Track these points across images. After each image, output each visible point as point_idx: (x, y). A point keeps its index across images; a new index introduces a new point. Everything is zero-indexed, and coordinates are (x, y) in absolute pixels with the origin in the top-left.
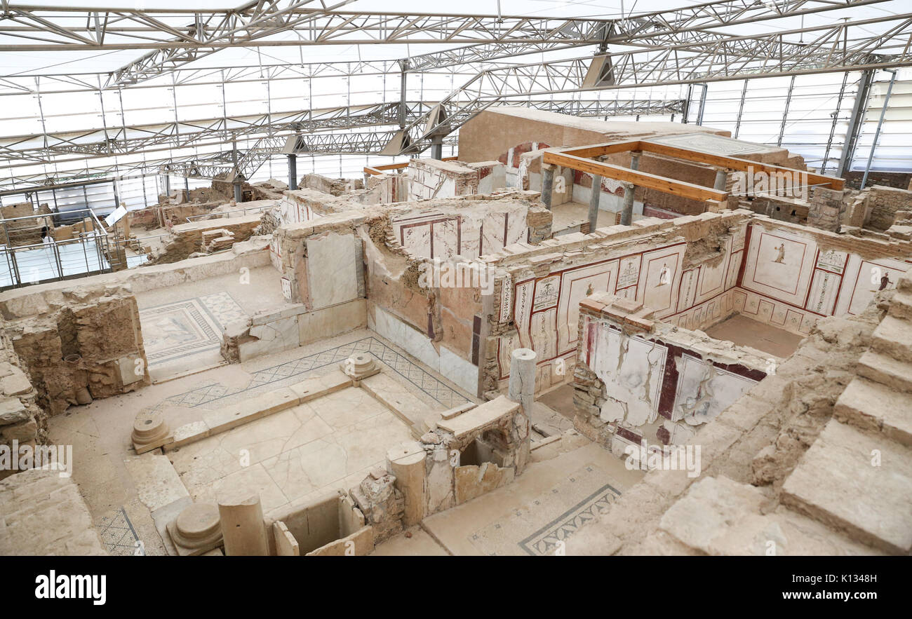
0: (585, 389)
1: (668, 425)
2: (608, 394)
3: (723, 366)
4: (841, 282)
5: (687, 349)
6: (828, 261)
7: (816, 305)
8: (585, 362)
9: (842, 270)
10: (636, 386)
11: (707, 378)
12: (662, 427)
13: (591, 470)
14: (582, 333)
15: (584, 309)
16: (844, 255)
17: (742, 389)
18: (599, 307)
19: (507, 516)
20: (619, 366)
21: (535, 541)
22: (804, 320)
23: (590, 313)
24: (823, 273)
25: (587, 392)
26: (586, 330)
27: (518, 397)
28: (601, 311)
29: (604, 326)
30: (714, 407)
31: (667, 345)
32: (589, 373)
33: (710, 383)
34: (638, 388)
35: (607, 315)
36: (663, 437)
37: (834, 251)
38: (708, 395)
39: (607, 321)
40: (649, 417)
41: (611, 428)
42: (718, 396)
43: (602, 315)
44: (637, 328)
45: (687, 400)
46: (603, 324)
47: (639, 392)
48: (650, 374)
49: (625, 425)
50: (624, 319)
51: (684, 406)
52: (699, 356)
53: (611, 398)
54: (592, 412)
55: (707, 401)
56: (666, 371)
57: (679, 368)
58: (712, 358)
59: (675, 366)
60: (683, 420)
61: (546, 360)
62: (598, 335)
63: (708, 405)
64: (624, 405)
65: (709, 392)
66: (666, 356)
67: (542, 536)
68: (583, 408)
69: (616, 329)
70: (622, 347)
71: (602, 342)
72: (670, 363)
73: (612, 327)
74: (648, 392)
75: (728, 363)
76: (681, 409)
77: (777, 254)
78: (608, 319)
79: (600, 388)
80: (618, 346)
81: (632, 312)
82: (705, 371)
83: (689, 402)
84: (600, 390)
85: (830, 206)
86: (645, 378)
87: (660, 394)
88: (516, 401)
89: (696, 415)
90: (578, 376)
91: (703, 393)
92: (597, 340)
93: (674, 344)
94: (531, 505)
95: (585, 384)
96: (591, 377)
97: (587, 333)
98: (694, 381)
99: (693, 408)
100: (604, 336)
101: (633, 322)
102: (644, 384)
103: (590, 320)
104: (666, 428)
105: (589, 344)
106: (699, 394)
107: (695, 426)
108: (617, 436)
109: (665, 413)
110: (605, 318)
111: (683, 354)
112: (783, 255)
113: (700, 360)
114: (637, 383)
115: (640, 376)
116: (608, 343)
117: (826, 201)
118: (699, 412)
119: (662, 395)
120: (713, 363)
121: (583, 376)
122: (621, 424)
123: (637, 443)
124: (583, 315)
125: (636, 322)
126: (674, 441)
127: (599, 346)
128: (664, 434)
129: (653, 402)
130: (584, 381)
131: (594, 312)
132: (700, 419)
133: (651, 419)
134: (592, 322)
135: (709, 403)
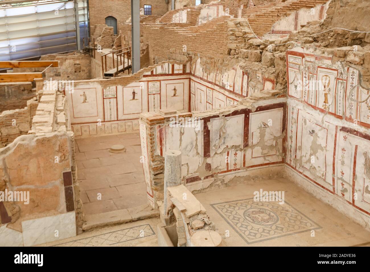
3: (229, 115)
4: (117, 101)
5: (213, 115)
6: (108, 93)
7: (109, 117)
8: (160, 154)
9: (116, 95)
10: (191, 150)
11: (223, 125)
12: (207, 164)
14: (154, 138)
15: (153, 122)
16: (114, 87)
17: (237, 122)
18: (162, 117)
20: (180, 145)
22: (106, 127)
23: (157, 123)
24: (108, 100)
26: (157, 134)
28: (164, 119)
30: (227, 138)
31: (203, 119)
33: (225, 127)
34: (192, 151)
36: (208, 168)
37: (109, 87)
38: (224, 133)
40: (200, 163)
42: (229, 130)
43: (165, 121)
46: (169, 125)
48: (197, 139)
49: (190, 176)
52: (218, 116)
55: (224, 136)
56: (204, 133)
57: (210, 128)
58: (223, 114)
59: (208, 128)
60: (216, 153)
62: (166, 133)
63: (225, 138)
64: (186, 165)
65: (224, 131)
66: (203, 125)
70: (181, 132)
71: (169, 136)
72: (206, 127)
74: (197, 149)
75: (231, 112)
76: (214, 148)
77: (82, 98)
80: (179, 132)
82: (222, 122)
83: (217, 142)
85: (57, 76)
86: (194, 144)
87: (203, 147)
89: (220, 147)
90: (156, 166)
91: (222, 134)
93: (206, 117)
95: (161, 168)
97: (159, 136)
98: (217, 130)
99: (218, 144)
100: (170, 132)
101: (183, 115)
102: (194, 147)
103: (160, 126)
104: (208, 163)
105: (161, 141)
106: (220, 136)
107: (220, 153)
108: (186, 185)
109: (207, 155)
111: (211, 119)
112: (86, 97)
113: (219, 118)
114: (191, 148)
115: (192, 144)
116: (172, 135)
117: (54, 74)
118: (221, 144)
119: (204, 147)
120: (224, 116)
121: (159, 164)
122: (187, 176)
123: (197, 181)
124: (153, 126)
125: (185, 115)
126: (213, 167)
127: (167, 140)
128: (208, 167)
129: (200, 154)
130: (161, 167)
131: (159, 121)
132: (222, 147)
133: (201, 163)
134: (161, 127)
135: (225, 137)
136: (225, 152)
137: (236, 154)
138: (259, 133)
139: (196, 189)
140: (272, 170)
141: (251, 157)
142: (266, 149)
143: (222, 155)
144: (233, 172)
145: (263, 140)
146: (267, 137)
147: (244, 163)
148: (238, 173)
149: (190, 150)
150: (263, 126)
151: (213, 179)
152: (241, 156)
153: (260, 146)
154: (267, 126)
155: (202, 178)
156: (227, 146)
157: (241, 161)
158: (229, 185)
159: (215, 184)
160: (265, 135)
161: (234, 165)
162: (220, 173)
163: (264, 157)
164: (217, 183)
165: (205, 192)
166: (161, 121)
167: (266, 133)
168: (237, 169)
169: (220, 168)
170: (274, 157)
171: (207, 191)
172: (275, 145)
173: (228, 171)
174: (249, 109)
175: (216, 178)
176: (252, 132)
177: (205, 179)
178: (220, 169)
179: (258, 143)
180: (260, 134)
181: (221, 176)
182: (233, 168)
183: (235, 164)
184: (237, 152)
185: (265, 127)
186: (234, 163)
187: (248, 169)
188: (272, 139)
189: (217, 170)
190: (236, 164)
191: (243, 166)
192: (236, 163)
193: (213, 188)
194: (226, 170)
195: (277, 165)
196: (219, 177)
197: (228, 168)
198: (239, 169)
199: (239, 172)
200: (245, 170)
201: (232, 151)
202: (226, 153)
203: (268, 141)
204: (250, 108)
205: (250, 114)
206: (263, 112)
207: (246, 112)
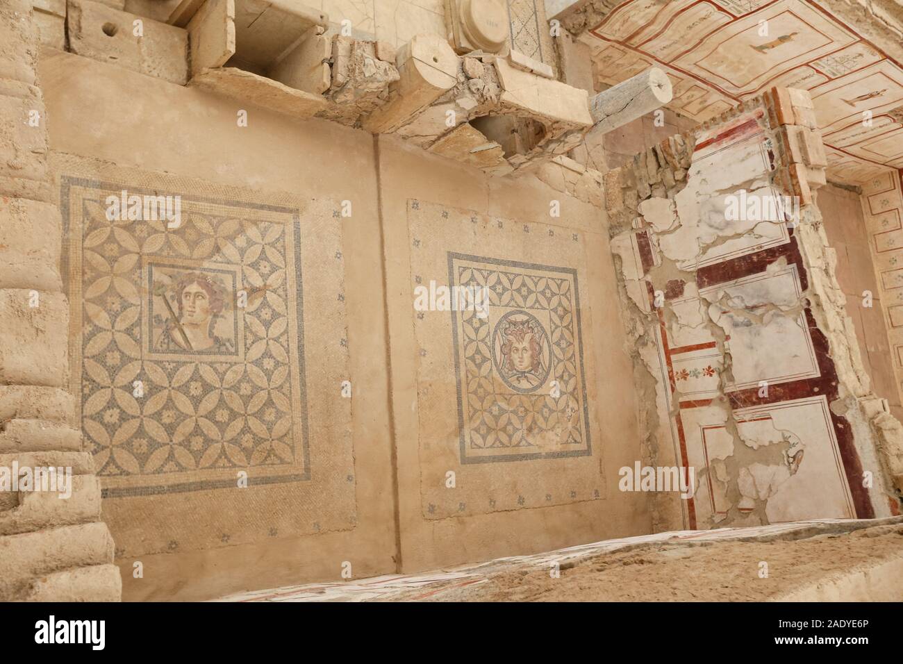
0: (662, 163)
1: (690, 288)
2: (677, 196)
3: (811, 321)
5: (805, 267)
8: (698, 143)
10: (711, 226)
11: (783, 308)
12: (683, 283)
13: (576, 239)
14: (733, 115)
15: (771, 97)
17: (796, 356)
18: (787, 118)
19: (463, 212)
20: (723, 192)
21: (465, 263)
23: (769, 110)
25: (660, 166)
26: (743, 118)
27: (601, 116)
28: (783, 125)
29: (765, 142)
30: (750, 332)
31: (793, 240)
32: (684, 154)
33: (778, 315)
34: (712, 230)
35: (782, 137)
36: (673, 290)
38: (762, 316)
39: (774, 141)
40: (683, 262)
41: (637, 223)
42: (769, 331)
43: (779, 129)
44: (791, 188)
45: (738, 297)
46: (766, 139)
47: (707, 235)
48: (739, 235)
49: (653, 239)
50: (793, 163)
51: (727, 296)
52: (805, 287)
53: (675, 203)
54: (639, 187)
55: (753, 322)
56: (757, 254)
57: (772, 268)
58: (813, 303)
59: (770, 262)
60: (708, 304)
61: (653, 57)
62: (746, 140)
63: (748, 324)
64: (676, 224)
65: (766, 318)
66: (777, 245)
67: (475, 265)
68: (636, 174)
69: (772, 162)
70: (751, 181)
71: (740, 151)
72: (772, 254)
73: (771, 155)
74: (714, 244)
75: (820, 326)
76: (721, 294)
78: (779, 141)
79: (676, 181)
80: (750, 176)
81: (806, 163)
82: (791, 302)
83: (737, 301)
84: (674, 184)
86: (729, 232)
87: (721, 261)
88: (593, 116)
89: (725, 316)
90: (672, 143)
91: (759, 312)
92: (738, 142)
93: (800, 247)
94: (494, 222)
95: (669, 159)
96: (683, 161)
97: (739, 124)
98: (767, 293)
99: (732, 307)
100: (750, 149)
101: (796, 177)
102: (721, 234)
103: (760, 116)
104: (686, 288)
105: (727, 134)
106: (754, 308)
107: (711, 320)
108: (634, 235)
109: (702, 279)
110: (777, 136)
111: (794, 265)
113: (800, 289)
114: (716, 225)
115: (728, 224)
116: (743, 160)
118: (731, 317)
119: (722, 263)
120: (807, 307)
121: (677, 150)
122: (652, 232)
123: (643, 264)
124: (761, 101)
125: (798, 182)
126: (677, 305)
127: (731, 150)
128: (675, 290)
129: (705, 257)
130: (671, 155)
131: (775, 115)
132: (724, 323)
133: (684, 265)
134: (759, 122)
135: (751, 324)
136: (712, 334)
137: (710, 371)
138: (771, 442)
139: (623, 265)
140: (674, 504)
141: (704, 424)
142: (728, 473)
143: (705, 327)
144: (665, 368)
145: (753, 462)
146: (762, 472)
147: (688, 405)
148: (665, 386)
149: (713, 223)
150: (792, 452)
151: (648, 308)
152: (705, 392)
153: (734, 451)
154: (793, 466)
155: (649, 278)
156: (728, 338)
157: (695, 393)
158: (636, 367)
159: (637, 319)
160: (767, 463)
161: (684, 371)
162: (662, 329)
163: (707, 469)
164: (639, 324)
165: (618, 292)
166: (776, 120)
167: (772, 468)
168: (674, 382)
169: (675, 326)
170: (709, 507)
171: (621, 298)
172: (740, 507)
173: (668, 353)
174: (836, 388)
175: (649, 319)
176: (772, 414)
177: (648, 284)
178: (670, 328)
179: (744, 441)
180: (767, 444)
181: (655, 334)
182: (677, 368)
183: (685, 375)
184: (715, 375)
185: (791, 460)
186: (688, 372)
187: (674, 419)
188: (758, 492)
189: (670, 320)
190: (685, 379)
191: (681, 400)
192: (688, 377)
193: (628, 314)
194: (671, 346)
195: (687, 519)
196: (652, 329)
197: (675, 351)
198: (673, 389)
199: (666, 390)
200: (672, 409)
201: (717, 355)
202: (712, 340)
203: (751, 479)
204: (841, 393)
205: (824, 397)
206: (833, 447)
207: (826, 383)
